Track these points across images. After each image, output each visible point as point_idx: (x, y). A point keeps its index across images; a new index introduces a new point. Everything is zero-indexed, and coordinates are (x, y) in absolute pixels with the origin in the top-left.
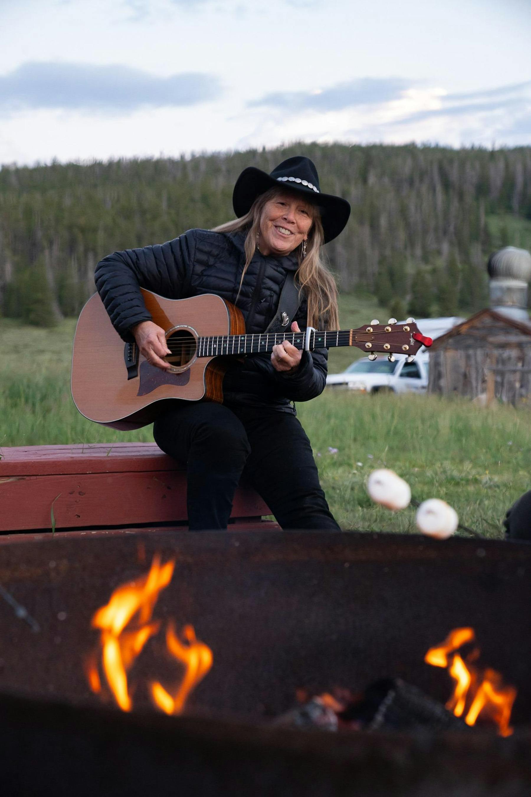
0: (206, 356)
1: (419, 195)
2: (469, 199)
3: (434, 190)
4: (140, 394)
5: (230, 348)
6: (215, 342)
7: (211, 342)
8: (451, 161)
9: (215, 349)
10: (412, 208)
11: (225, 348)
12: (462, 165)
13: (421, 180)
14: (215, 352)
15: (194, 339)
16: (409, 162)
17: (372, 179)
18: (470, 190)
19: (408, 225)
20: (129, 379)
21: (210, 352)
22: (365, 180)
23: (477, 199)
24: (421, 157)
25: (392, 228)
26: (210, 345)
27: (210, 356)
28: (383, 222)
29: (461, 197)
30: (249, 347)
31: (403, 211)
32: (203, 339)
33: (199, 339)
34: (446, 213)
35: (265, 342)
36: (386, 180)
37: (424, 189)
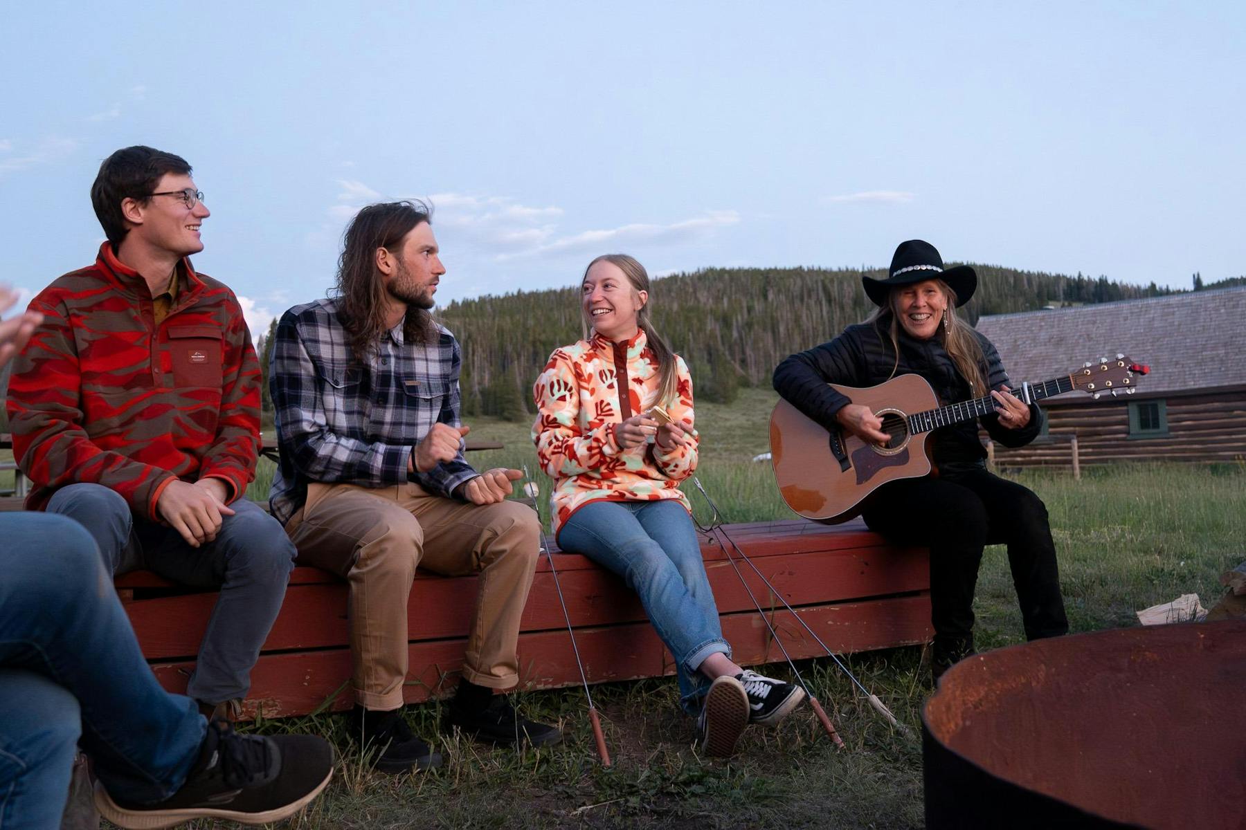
0: (921, 432)
1: (808, 308)
2: (848, 310)
3: (821, 304)
4: (859, 482)
5: (946, 420)
6: (927, 417)
7: (922, 418)
8: (832, 281)
9: (929, 423)
10: (804, 318)
11: (940, 421)
12: (841, 283)
13: (810, 296)
14: (930, 426)
15: (903, 419)
16: (799, 282)
17: (771, 296)
18: (848, 302)
19: (802, 333)
20: (843, 471)
21: (924, 427)
22: (766, 297)
23: (854, 309)
24: (808, 278)
25: (789, 336)
26: (923, 422)
27: (925, 430)
28: (782, 329)
29: (842, 308)
30: (965, 414)
31: (797, 320)
32: (912, 417)
33: (908, 417)
34: (831, 320)
35: (982, 406)
36: (782, 297)
37: (812, 302)
